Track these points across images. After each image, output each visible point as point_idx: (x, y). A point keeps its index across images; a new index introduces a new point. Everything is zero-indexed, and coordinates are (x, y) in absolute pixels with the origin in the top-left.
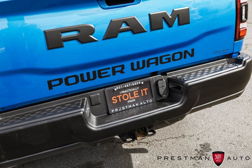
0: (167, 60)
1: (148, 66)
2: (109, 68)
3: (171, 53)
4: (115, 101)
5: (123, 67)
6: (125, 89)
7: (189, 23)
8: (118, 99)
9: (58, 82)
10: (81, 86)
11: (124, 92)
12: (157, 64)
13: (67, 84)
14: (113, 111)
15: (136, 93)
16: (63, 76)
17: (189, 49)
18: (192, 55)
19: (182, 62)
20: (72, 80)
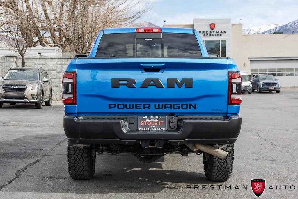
0: (178, 107)
1: (165, 108)
2: (141, 104)
3: (181, 103)
4: (143, 124)
5: (150, 105)
6: (150, 118)
7: (192, 88)
9: (114, 106)
10: (125, 110)
11: (149, 120)
12: (171, 108)
13: (118, 108)
14: (140, 129)
15: (156, 123)
16: (117, 103)
17: (193, 103)
18: (195, 108)
19: (188, 111)
20: (121, 106)
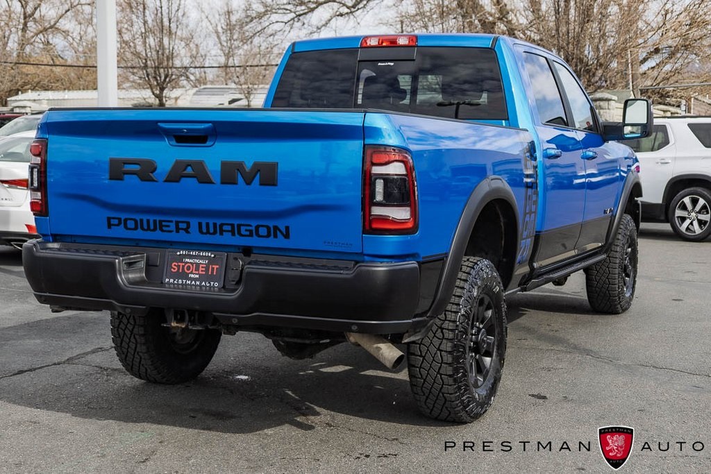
0: (248, 233)
1: (221, 233)
2: (171, 221)
3: (254, 223)
4: (175, 269)
5: (188, 224)
6: (190, 256)
8: (179, 266)
9: (116, 222)
10: (139, 234)
11: (188, 260)
12: (233, 234)
13: (126, 227)
14: (167, 280)
15: (202, 267)
16: (123, 216)
17: (282, 224)
18: (287, 236)
19: (271, 242)
20: (131, 224)
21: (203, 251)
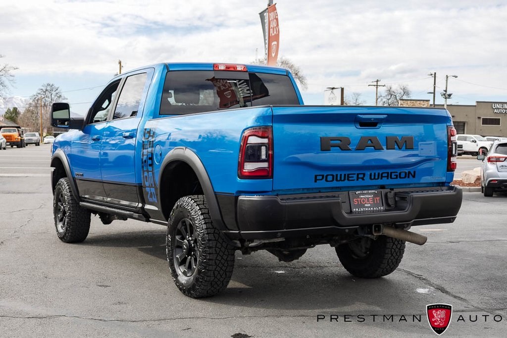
1: (381, 179)
2: (355, 174)
3: (399, 171)
4: (356, 203)
5: (364, 175)
6: (363, 194)
7: (413, 149)
8: (358, 201)
9: (321, 177)
10: (335, 184)
11: (362, 196)
12: (388, 178)
13: (327, 180)
14: (354, 210)
15: (371, 199)
16: (325, 174)
17: (411, 170)
18: (414, 176)
19: (406, 181)
20: (330, 178)
21: (364, 190)
